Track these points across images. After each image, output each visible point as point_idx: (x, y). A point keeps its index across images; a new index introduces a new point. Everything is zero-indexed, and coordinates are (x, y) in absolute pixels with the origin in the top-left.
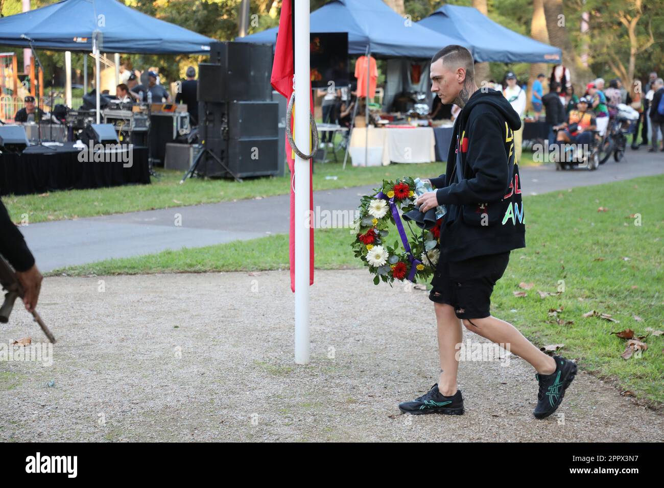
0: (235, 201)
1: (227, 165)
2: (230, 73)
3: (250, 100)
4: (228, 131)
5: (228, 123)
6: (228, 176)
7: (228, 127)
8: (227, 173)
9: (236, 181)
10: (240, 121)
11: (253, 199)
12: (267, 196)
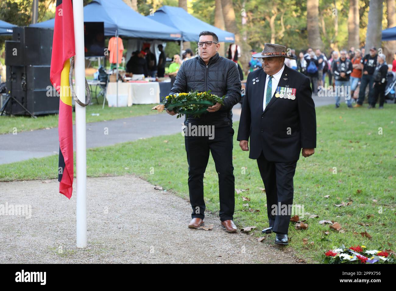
0: (32, 130)
1: (26, 107)
2: (26, 47)
3: (41, 65)
4: (26, 85)
5: (26, 80)
6: (27, 114)
7: (26, 82)
8: (26, 112)
9: (32, 117)
10: (34, 78)
11: (44, 129)
12: (53, 127)
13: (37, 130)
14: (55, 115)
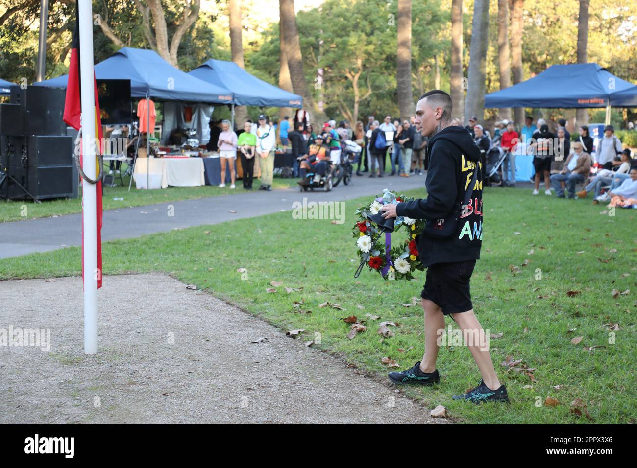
1: (27, 188)
2: (28, 111)
3: (47, 135)
4: (27, 160)
5: (27, 154)
6: (28, 198)
7: (28, 157)
8: (28, 195)
9: (35, 202)
10: (38, 152)
11: (50, 217)
12: (63, 214)
13: (41, 218)
14: (66, 199)
